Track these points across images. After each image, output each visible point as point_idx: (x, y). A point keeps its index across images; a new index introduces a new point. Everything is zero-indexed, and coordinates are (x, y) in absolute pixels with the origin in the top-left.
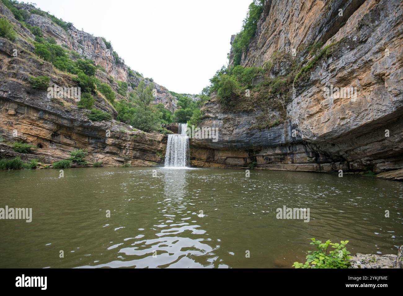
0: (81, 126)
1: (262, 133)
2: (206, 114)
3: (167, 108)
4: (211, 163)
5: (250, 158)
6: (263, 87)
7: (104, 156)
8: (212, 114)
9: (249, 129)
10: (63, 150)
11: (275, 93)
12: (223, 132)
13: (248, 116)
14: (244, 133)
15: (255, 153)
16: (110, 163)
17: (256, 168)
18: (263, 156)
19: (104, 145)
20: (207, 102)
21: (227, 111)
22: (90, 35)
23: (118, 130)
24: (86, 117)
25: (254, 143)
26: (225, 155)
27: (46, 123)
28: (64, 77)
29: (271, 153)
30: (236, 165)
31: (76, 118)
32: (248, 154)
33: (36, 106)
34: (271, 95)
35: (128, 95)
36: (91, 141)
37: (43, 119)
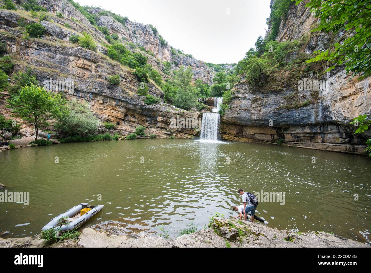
0: (141, 109)
1: (290, 112)
2: (236, 95)
3: (205, 81)
4: (239, 138)
5: (278, 135)
6: (296, 65)
7: (156, 130)
8: (241, 94)
9: (276, 108)
10: (131, 126)
11: (308, 71)
12: (251, 112)
13: (277, 96)
14: (272, 112)
15: (283, 130)
16: (161, 135)
17: (283, 144)
18: (291, 134)
19: (156, 122)
20: (237, 83)
21: (256, 91)
22: (141, 25)
23: (165, 110)
24: (144, 102)
25: (282, 122)
26: (253, 131)
27: (120, 108)
28: (128, 72)
29: (299, 132)
30: (263, 141)
31: (137, 103)
32: (276, 131)
33: (114, 97)
34: (303, 74)
35: (171, 73)
36: (147, 119)
37: (119, 105)
